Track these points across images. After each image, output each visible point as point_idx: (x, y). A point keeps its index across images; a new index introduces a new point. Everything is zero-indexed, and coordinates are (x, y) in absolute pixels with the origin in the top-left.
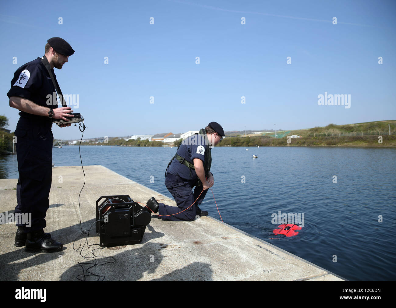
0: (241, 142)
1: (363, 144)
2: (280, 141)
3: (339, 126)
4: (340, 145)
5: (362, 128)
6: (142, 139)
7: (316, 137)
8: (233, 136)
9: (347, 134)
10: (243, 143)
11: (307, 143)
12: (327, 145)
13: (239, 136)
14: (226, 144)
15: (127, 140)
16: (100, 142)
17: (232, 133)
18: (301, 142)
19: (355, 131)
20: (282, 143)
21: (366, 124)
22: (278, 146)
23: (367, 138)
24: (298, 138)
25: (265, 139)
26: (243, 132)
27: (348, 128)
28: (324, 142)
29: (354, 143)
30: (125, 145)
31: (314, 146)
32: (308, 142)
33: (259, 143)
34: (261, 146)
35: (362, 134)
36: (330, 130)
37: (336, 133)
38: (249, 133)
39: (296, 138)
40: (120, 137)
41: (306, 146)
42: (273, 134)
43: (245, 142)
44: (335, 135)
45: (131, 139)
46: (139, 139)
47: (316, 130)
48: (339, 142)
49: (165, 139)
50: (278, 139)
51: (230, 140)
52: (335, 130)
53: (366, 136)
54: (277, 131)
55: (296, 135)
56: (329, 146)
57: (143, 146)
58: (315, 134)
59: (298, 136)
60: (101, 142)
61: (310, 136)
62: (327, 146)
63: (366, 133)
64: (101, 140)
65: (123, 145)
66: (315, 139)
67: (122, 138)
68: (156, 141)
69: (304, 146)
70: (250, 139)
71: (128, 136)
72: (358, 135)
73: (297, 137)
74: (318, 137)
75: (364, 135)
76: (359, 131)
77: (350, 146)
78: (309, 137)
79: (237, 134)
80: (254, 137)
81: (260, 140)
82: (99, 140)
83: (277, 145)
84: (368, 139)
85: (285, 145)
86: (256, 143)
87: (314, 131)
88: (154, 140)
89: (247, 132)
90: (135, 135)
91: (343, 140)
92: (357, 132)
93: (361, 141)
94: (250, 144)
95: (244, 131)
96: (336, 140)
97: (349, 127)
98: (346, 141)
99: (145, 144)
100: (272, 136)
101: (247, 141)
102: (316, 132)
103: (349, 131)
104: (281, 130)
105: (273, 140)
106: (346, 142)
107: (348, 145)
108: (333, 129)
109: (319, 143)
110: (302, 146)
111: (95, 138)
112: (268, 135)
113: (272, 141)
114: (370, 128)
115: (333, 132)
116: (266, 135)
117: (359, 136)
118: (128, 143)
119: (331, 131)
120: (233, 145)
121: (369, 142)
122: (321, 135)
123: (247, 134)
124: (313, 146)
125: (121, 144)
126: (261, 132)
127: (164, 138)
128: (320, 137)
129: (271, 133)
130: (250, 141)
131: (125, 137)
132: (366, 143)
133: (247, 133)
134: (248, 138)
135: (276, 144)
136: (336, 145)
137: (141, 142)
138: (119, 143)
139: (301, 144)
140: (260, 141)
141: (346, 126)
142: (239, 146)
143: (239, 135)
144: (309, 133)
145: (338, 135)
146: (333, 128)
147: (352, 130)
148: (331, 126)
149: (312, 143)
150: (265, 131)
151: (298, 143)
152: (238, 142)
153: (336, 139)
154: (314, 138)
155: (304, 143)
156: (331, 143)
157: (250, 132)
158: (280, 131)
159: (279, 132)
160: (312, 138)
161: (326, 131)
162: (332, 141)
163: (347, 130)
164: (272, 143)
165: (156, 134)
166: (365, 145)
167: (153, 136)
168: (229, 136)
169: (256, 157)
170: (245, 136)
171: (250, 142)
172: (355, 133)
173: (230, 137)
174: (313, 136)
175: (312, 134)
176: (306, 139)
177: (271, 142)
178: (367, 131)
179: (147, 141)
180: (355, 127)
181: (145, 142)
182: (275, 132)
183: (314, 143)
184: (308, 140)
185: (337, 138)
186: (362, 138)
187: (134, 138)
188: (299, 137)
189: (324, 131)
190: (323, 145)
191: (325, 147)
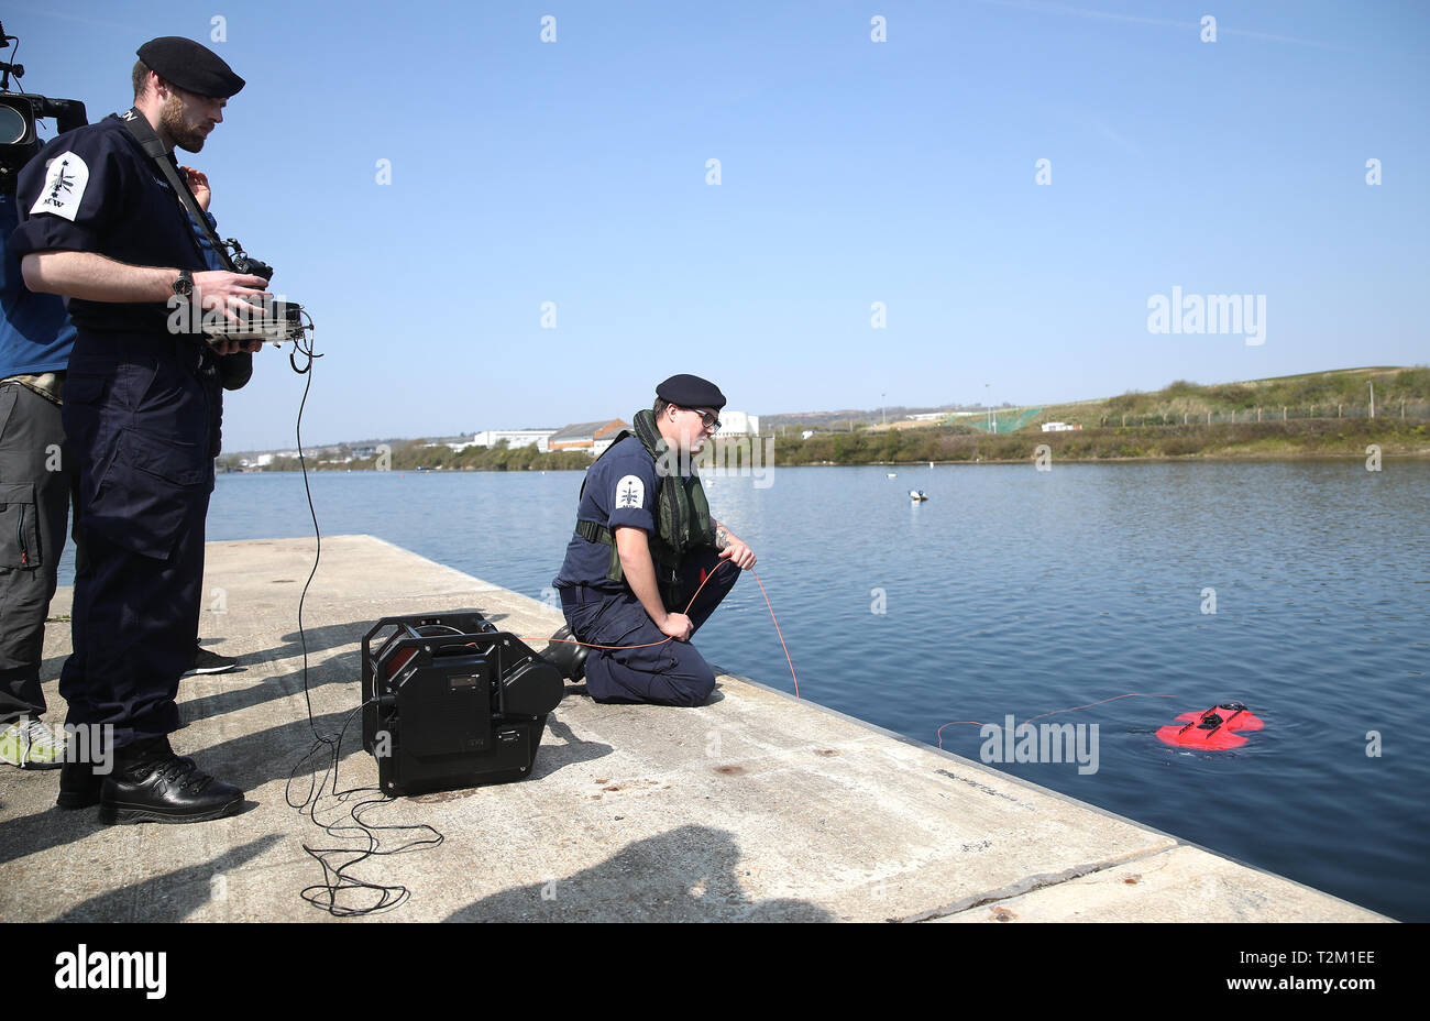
0: (871, 450)
1: (1285, 448)
2: (1005, 444)
3: (1206, 387)
4: (1211, 452)
5: (1281, 394)
6: (513, 445)
7: (1128, 428)
8: (842, 428)
9: (1233, 417)
10: (877, 451)
11: (1098, 448)
12: (1167, 454)
13: (862, 429)
14: (816, 456)
15: (460, 448)
16: (358, 459)
17: (836, 417)
18: (1077, 445)
19: (1262, 406)
20: (1014, 450)
21: (1294, 381)
22: (998, 460)
23: (1300, 430)
24: (1067, 433)
25: (953, 438)
26: (876, 415)
27: (1236, 396)
28: (1158, 443)
29: (1256, 446)
30: (451, 468)
31: (1124, 459)
32: (1102, 446)
33: (932, 451)
34: (939, 461)
35: (1283, 415)
36: (1174, 402)
37: (1195, 413)
38: (897, 416)
39: (1060, 433)
40: (434, 440)
41: (1095, 458)
42: (981, 420)
43: (883, 448)
44: (1195, 419)
45: (473, 444)
46: (503, 442)
47: (1129, 402)
48: (1206, 445)
49: (596, 443)
50: (1000, 438)
51: (830, 442)
52: (1192, 403)
53: (1296, 420)
54: (997, 408)
55: (1060, 421)
56: (1174, 457)
57: (517, 469)
58: (1124, 417)
59: (1070, 424)
60: (364, 458)
61: (1107, 423)
62: (1168, 457)
63: (1296, 410)
64: (361, 449)
65: (446, 467)
66: (1126, 434)
67: (440, 440)
68: (564, 450)
69: (1088, 458)
70: (902, 438)
71: (462, 435)
72: (1271, 418)
73: (1064, 428)
74: (1135, 427)
75: (1288, 417)
76: (1274, 404)
77: (1244, 456)
78: (1105, 428)
79: (857, 421)
80: (912, 429)
81: (937, 440)
82: (355, 449)
83: (994, 457)
84: (1303, 433)
85: (1022, 457)
86: (921, 453)
87: (1121, 405)
88: (557, 448)
89: (889, 413)
90: (488, 431)
91: (1219, 435)
92: (1267, 407)
93: (1281, 439)
94: (900, 456)
95: (879, 412)
96: (1198, 438)
97: (1241, 393)
98: (1229, 438)
99: (525, 462)
100: (977, 426)
101: (891, 447)
102: (1128, 410)
103: (1239, 406)
104: (1006, 406)
105: (982, 440)
106: (1231, 444)
107: (1237, 453)
108: (1185, 401)
109: (1138, 450)
110: (1080, 459)
111: (340, 444)
112: (965, 424)
113: (977, 444)
114: (1307, 392)
115: (1187, 411)
116: (957, 424)
117: (1272, 422)
118: (465, 458)
119: (1179, 405)
120: (842, 458)
121: (1305, 442)
122: (1146, 420)
123: (891, 422)
124: (1118, 459)
125: (438, 463)
126: (939, 414)
127: (595, 440)
128: (1144, 426)
129: (974, 416)
130: (902, 445)
131: (451, 439)
132: (1297, 445)
133: (890, 418)
134: (896, 433)
135: (991, 454)
136: (1198, 455)
137: (512, 456)
138: (430, 461)
139: (1078, 454)
140: (935, 444)
141: (1229, 386)
142: (864, 463)
143: (860, 426)
144: (1107, 412)
145: (1202, 419)
146: (1185, 396)
147: (1247, 401)
148: (1180, 389)
149: (1113, 449)
150: (954, 410)
151: (1068, 448)
152: (860, 450)
153: (1197, 433)
154: (1123, 433)
155: (1088, 449)
156: (1181, 447)
157: (901, 413)
158: (1006, 410)
159: (1001, 411)
160: (1117, 433)
161: (1163, 407)
162: (1184, 440)
163: (1233, 401)
164: (978, 451)
165: (563, 425)
166: (1294, 452)
167: (554, 432)
168: (828, 431)
169: (923, 499)
170: (885, 427)
171: (900, 449)
172: (1260, 410)
173: (831, 433)
174: (1119, 423)
175: (1115, 418)
176: (1097, 434)
177: (974, 447)
178: (1300, 403)
179: (533, 450)
180: (1259, 390)
181: (527, 456)
182: (989, 412)
183: (1124, 448)
184: (1103, 439)
185: (1200, 428)
186: (1282, 430)
187: (485, 439)
188: (1070, 428)
189: (1155, 406)
190: (1154, 456)
191: (1158, 462)
